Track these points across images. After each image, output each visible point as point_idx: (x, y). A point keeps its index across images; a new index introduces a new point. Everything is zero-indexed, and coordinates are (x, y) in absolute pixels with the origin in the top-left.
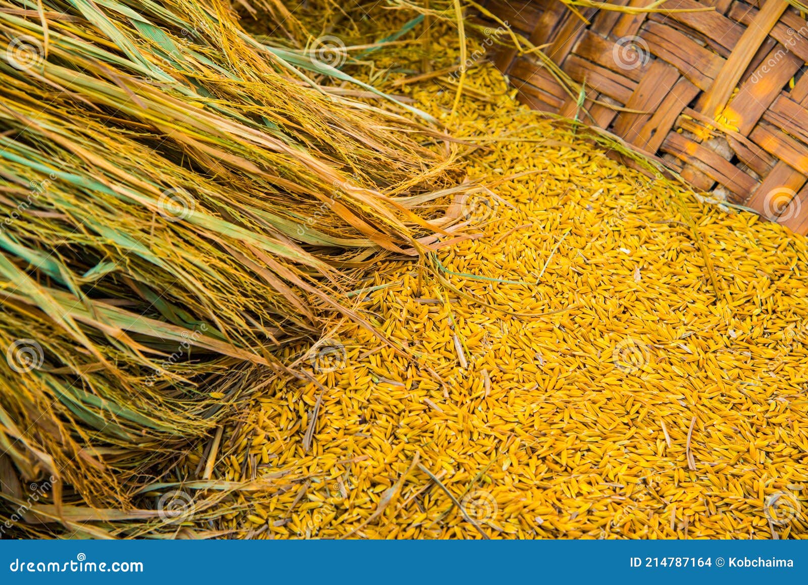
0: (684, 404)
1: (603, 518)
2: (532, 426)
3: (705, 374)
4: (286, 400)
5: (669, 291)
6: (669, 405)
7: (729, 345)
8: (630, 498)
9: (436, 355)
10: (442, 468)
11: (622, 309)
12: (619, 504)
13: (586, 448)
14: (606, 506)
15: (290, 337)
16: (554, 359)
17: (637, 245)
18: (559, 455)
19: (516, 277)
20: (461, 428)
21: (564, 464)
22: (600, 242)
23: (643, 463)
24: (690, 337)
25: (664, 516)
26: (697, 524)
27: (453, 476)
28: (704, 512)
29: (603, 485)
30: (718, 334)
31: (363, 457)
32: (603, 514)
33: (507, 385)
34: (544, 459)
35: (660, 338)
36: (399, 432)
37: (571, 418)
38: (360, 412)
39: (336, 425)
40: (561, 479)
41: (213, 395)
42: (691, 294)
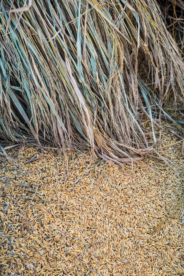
0: (106, 238)
1: (55, 233)
2: (69, 206)
3: (120, 239)
4: (35, 151)
5: (143, 221)
6: (103, 235)
7: (137, 242)
8: (66, 237)
9: (73, 176)
10: (41, 192)
11: (126, 212)
12: (61, 235)
13: (73, 221)
14: (58, 233)
15: (50, 142)
16: (94, 202)
17: (153, 207)
18: (65, 216)
19: (114, 183)
20: (55, 190)
21: (64, 218)
22: (145, 198)
23: (79, 236)
24: (130, 231)
25: (67, 247)
26: (71, 256)
27: (41, 196)
28: (76, 256)
29: (65, 230)
30: (138, 238)
31: (32, 175)
32: (56, 233)
33: (76, 195)
34: (62, 213)
35: (123, 224)
36: (45, 179)
37: (79, 213)
38: (43, 168)
39: (36, 165)
40: (59, 220)
41: (24, 136)
42: (146, 227)
